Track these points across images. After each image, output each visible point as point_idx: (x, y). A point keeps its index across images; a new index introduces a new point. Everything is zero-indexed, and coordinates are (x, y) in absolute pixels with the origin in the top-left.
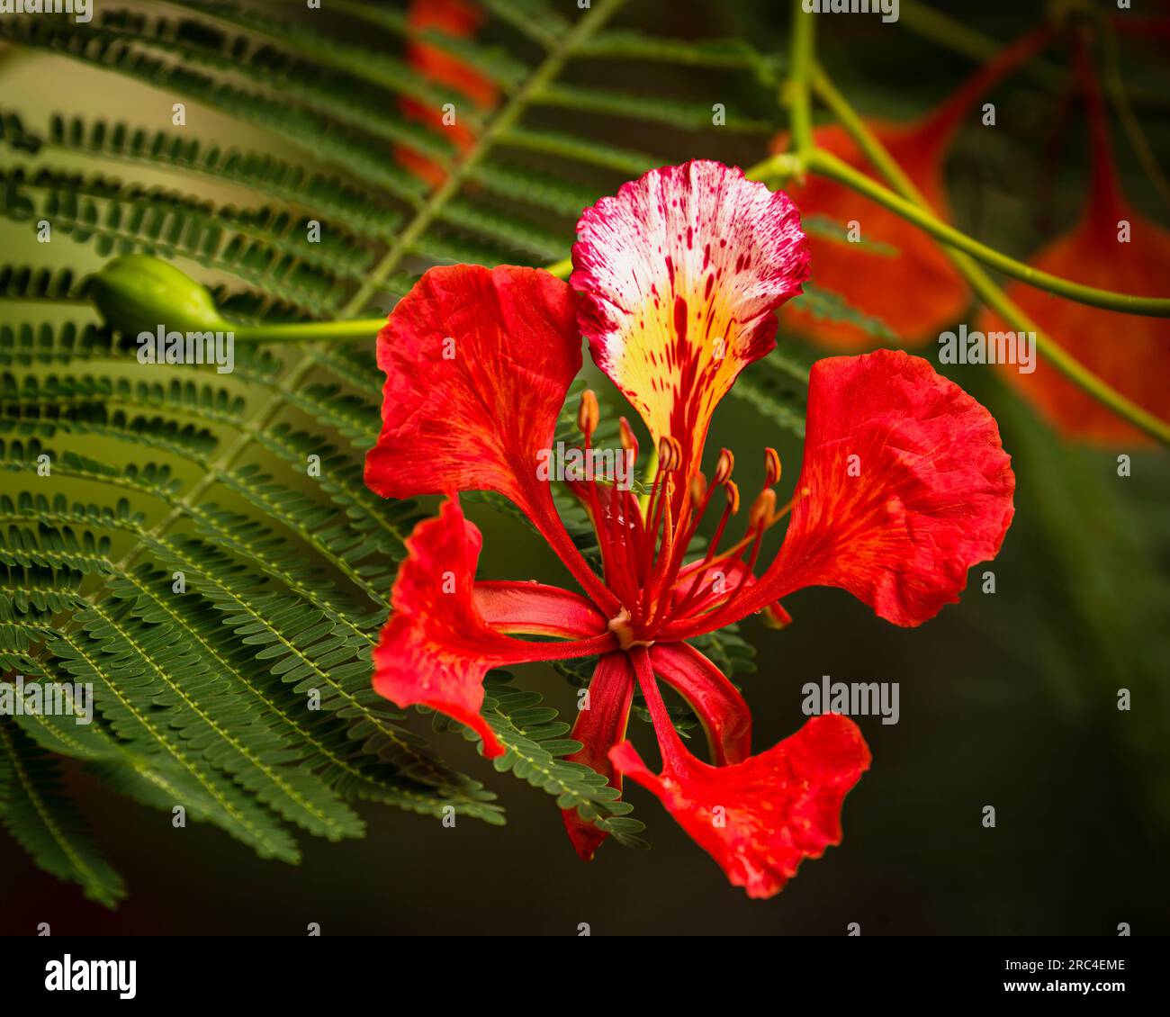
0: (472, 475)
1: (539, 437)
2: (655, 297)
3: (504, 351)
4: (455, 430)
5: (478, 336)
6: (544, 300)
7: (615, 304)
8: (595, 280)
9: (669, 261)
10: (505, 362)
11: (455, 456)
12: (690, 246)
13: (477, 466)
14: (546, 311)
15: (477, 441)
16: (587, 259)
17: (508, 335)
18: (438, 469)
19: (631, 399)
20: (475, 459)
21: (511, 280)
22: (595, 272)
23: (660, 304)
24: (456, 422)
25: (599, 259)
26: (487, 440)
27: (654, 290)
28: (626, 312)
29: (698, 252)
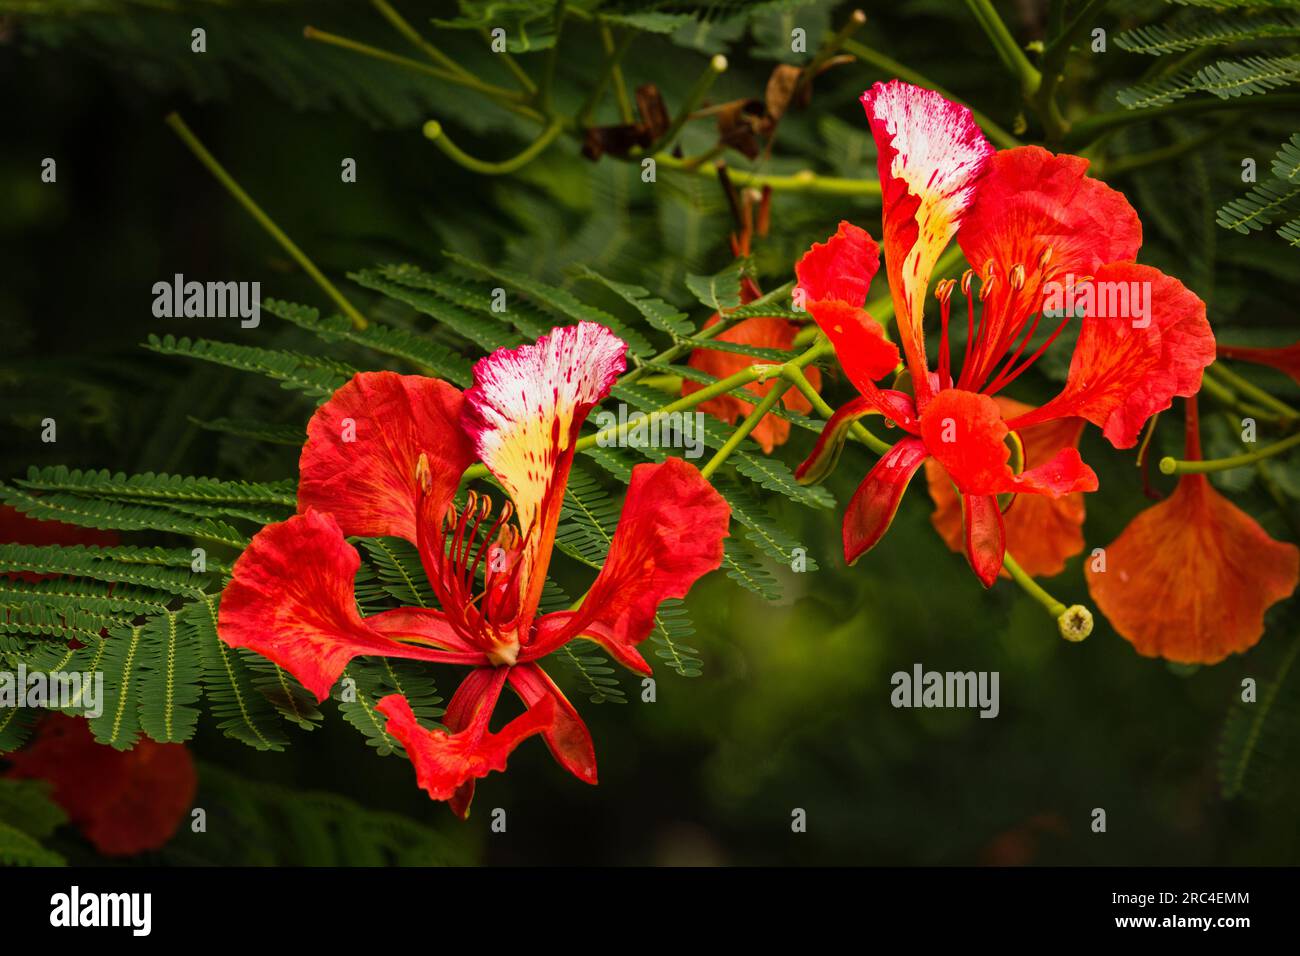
0: (387, 524)
1: (436, 503)
2: (541, 414)
3: (413, 437)
4: (377, 491)
5: (396, 425)
6: (443, 403)
7: (499, 412)
8: (483, 392)
9: (556, 391)
10: (414, 445)
11: (376, 510)
12: (569, 380)
13: (392, 518)
14: (443, 411)
15: (395, 502)
16: (481, 377)
17: (417, 426)
18: (363, 518)
19: (502, 480)
20: (392, 514)
21: (421, 387)
22: (485, 387)
23: (544, 420)
24: (379, 486)
25: (492, 379)
26: (403, 502)
27: (540, 409)
28: (509, 419)
29: (574, 385)
